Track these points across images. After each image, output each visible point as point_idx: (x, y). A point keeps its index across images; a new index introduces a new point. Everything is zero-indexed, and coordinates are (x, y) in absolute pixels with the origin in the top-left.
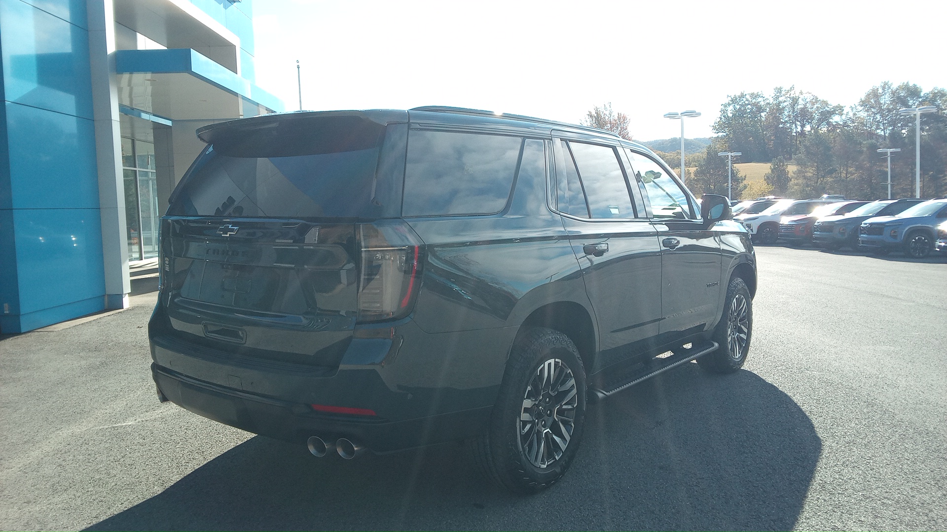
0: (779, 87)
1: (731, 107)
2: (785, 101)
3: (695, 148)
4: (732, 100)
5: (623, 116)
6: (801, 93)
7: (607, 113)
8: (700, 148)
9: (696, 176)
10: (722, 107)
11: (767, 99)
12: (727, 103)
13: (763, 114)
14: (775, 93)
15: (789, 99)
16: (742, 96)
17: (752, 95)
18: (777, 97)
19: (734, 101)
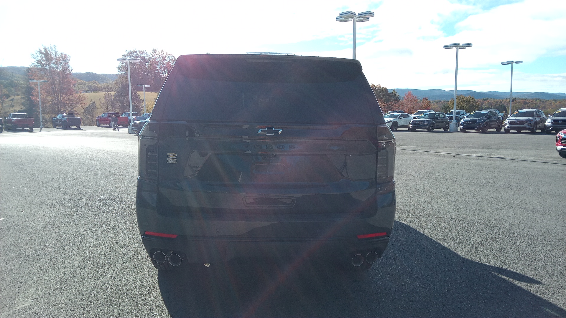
0: (155, 49)
1: (128, 58)
2: (158, 58)
3: (102, 80)
4: (129, 53)
5: (65, 56)
6: (167, 54)
7: (53, 52)
8: (105, 80)
9: (115, 97)
10: (123, 57)
11: (149, 55)
12: (126, 54)
13: (147, 64)
14: (153, 52)
15: (160, 57)
16: (135, 51)
17: (140, 51)
18: (154, 55)
19: (130, 54)
